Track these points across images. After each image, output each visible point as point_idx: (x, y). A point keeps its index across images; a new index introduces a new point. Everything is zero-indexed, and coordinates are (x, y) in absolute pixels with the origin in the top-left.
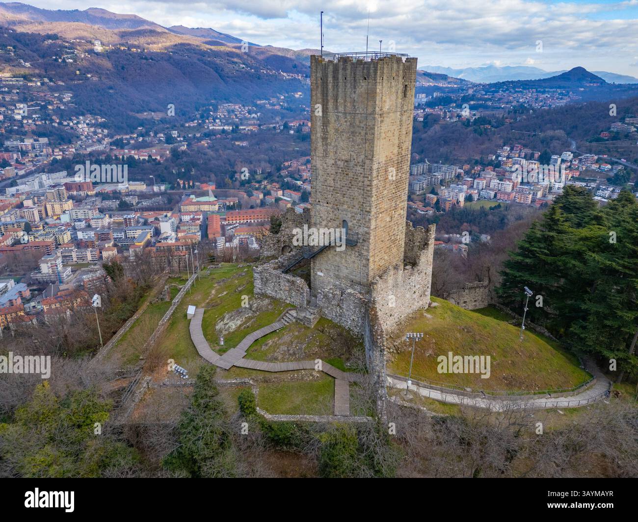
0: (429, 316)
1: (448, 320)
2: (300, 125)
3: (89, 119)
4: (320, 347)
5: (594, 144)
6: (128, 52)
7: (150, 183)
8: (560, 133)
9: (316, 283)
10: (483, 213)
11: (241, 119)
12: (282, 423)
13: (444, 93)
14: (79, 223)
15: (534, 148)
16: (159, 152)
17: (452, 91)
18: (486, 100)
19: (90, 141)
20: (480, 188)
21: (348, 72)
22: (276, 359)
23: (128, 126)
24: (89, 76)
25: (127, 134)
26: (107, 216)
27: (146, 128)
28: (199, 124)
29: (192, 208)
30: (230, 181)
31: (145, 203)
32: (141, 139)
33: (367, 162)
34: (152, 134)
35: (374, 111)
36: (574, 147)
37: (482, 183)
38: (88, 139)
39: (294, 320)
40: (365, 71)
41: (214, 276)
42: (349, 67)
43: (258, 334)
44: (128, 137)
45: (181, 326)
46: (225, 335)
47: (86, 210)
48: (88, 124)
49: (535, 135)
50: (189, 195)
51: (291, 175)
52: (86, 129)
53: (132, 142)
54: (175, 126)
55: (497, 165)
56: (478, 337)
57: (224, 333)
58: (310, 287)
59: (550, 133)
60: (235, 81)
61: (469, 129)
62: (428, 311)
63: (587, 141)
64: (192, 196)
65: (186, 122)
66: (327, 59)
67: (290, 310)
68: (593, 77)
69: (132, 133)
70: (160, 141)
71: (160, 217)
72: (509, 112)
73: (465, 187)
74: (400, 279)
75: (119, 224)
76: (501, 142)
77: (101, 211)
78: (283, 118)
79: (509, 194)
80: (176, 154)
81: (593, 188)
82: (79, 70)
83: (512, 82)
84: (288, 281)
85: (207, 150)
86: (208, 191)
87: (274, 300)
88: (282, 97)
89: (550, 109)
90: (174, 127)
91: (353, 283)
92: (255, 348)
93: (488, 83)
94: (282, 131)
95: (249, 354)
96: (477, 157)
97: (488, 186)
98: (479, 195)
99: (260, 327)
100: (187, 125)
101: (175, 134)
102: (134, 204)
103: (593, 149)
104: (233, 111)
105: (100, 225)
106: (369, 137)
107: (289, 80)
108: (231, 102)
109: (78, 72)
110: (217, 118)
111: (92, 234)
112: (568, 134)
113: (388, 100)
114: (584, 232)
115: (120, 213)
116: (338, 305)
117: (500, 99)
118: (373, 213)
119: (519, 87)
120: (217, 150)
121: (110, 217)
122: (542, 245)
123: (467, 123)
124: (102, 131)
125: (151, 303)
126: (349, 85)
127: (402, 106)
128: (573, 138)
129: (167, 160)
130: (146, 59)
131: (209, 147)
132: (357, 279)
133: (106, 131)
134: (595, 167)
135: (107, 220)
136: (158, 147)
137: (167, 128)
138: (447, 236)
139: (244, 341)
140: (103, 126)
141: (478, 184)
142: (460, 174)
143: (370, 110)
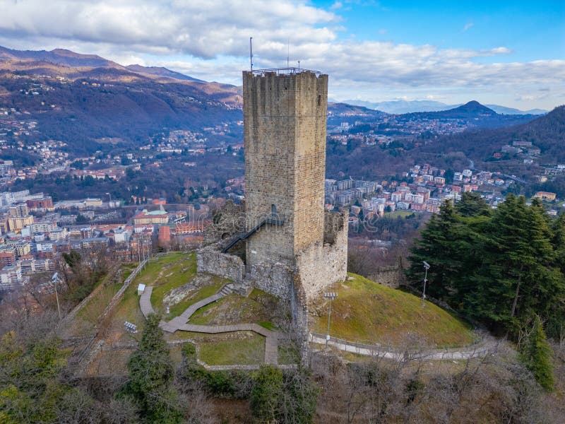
0: (346, 287)
1: (362, 290)
2: (242, 148)
3: (52, 143)
4: (253, 312)
5: (489, 163)
6: (89, 86)
7: (107, 200)
8: (460, 154)
9: (250, 260)
10: (400, 221)
11: (190, 144)
12: (220, 372)
13: (364, 122)
14: (38, 236)
15: (440, 167)
16: (115, 172)
17: (371, 120)
18: (398, 128)
19: (52, 163)
20: (397, 200)
21: (273, 84)
22: (216, 323)
23: (88, 150)
24: (53, 106)
25: (86, 157)
26: (65, 229)
27: (104, 152)
28: (153, 148)
29: (145, 221)
30: (179, 197)
31: (101, 218)
32: (99, 161)
33: (290, 155)
34: (109, 156)
35: (294, 114)
36: (472, 166)
37: (398, 196)
38: (50, 162)
39: (231, 292)
40: (286, 82)
41: (163, 261)
42: (273, 79)
43: (200, 304)
44: (87, 159)
45: (132, 301)
46: (171, 307)
47: (46, 225)
48: (50, 149)
49: (440, 156)
50: (142, 210)
51: (234, 191)
52: (49, 153)
53: (91, 163)
54: (130, 149)
55: (410, 181)
56: (387, 304)
57: (170, 304)
58: (245, 263)
59: (452, 154)
60: (184, 111)
61: (385, 151)
62: (345, 283)
63: (483, 160)
64: (145, 211)
65: (141, 146)
66: (256, 75)
67: (228, 284)
68: (485, 109)
69: (91, 156)
70: (116, 162)
71: (114, 229)
72: (418, 137)
73: (384, 200)
74: (320, 254)
75: (77, 236)
76: (412, 162)
77: (60, 225)
78: (227, 142)
79: (421, 205)
80: (131, 174)
81: (490, 199)
82: (44, 101)
83: (420, 113)
84: (227, 259)
85: (160, 170)
86: (159, 206)
87: (214, 276)
88: (226, 125)
89: (451, 135)
90: (129, 151)
91: (281, 258)
92: (198, 315)
93: (400, 114)
94: (226, 153)
95: (191, 320)
96: (393, 175)
97: (403, 199)
98: (396, 206)
99: (202, 298)
100: (141, 148)
101: (130, 156)
102: (91, 218)
103: (489, 168)
104: (183, 137)
105: (58, 237)
106: (291, 135)
107: (232, 110)
108: (181, 129)
109: (43, 103)
110: (168, 142)
111: (50, 246)
112: (467, 155)
113: (305, 106)
114: (471, 220)
115: (77, 226)
116: (269, 277)
117: (410, 127)
118: (296, 198)
119: (425, 118)
120: (168, 170)
121: (68, 230)
122: (439, 233)
123: (384, 147)
124: (64, 154)
125: (105, 285)
126: (273, 94)
127: (317, 112)
128: (471, 158)
129: (122, 179)
130: (105, 92)
131: (161, 168)
132: (284, 254)
133: (67, 155)
134: (490, 182)
135: (65, 233)
136: (115, 168)
137: (124, 151)
138: (370, 241)
139: (188, 310)
140: (64, 150)
141: (395, 196)
142: (379, 189)
143: (291, 113)
